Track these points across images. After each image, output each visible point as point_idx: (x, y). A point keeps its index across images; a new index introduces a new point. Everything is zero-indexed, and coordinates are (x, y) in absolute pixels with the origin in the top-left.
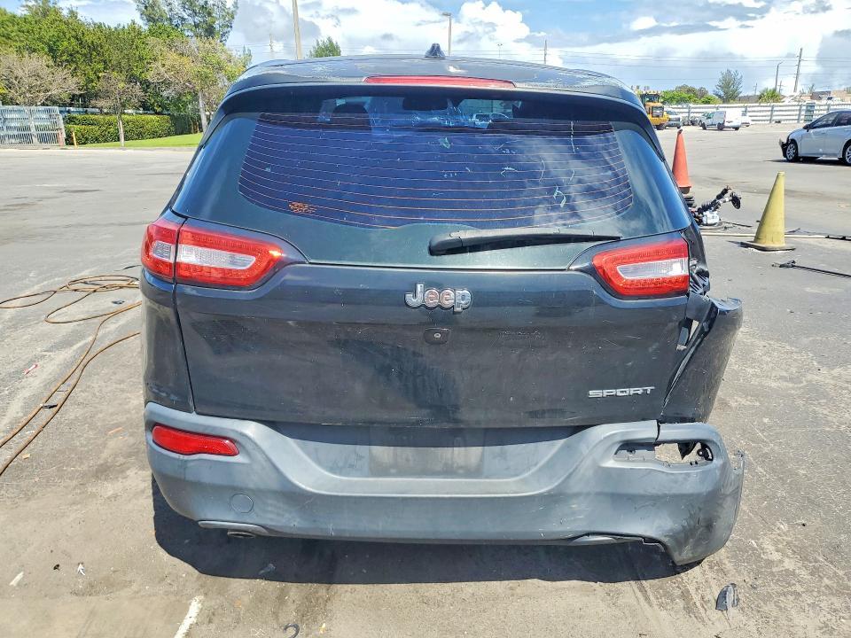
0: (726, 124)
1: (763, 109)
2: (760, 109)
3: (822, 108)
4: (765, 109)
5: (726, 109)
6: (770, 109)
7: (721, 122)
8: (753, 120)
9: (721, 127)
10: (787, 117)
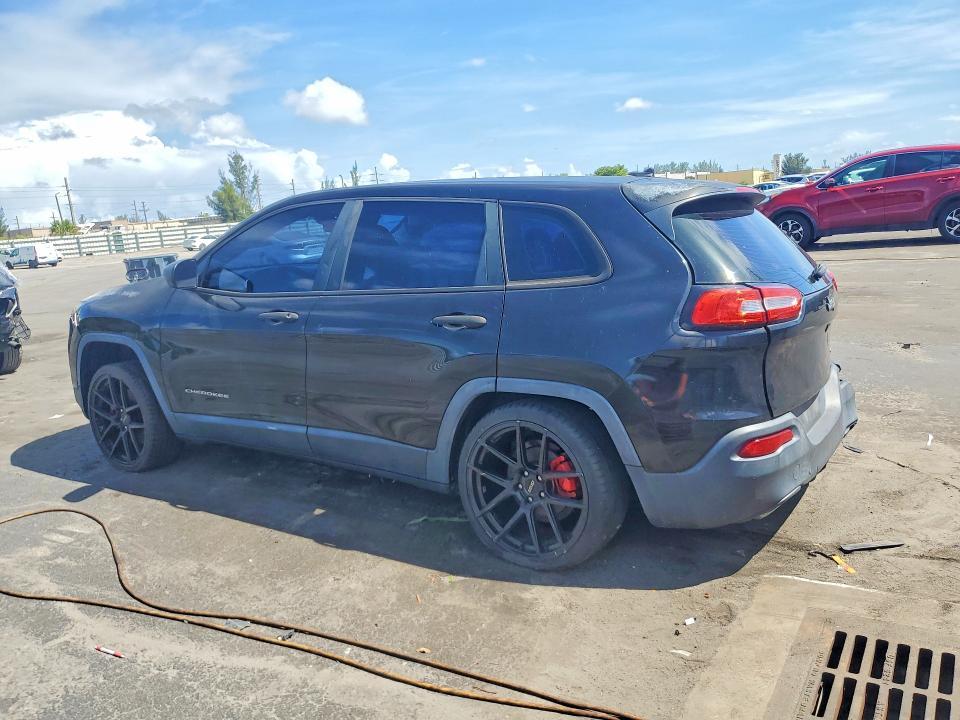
0: (40, 261)
1: (67, 242)
2: (62, 242)
3: (129, 237)
4: (69, 241)
5: (33, 244)
6: (75, 241)
7: (33, 259)
8: (64, 254)
9: (34, 264)
10: (99, 249)
